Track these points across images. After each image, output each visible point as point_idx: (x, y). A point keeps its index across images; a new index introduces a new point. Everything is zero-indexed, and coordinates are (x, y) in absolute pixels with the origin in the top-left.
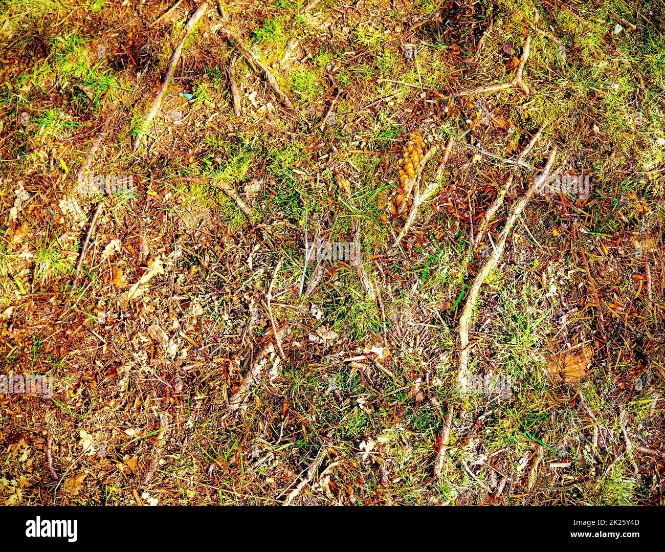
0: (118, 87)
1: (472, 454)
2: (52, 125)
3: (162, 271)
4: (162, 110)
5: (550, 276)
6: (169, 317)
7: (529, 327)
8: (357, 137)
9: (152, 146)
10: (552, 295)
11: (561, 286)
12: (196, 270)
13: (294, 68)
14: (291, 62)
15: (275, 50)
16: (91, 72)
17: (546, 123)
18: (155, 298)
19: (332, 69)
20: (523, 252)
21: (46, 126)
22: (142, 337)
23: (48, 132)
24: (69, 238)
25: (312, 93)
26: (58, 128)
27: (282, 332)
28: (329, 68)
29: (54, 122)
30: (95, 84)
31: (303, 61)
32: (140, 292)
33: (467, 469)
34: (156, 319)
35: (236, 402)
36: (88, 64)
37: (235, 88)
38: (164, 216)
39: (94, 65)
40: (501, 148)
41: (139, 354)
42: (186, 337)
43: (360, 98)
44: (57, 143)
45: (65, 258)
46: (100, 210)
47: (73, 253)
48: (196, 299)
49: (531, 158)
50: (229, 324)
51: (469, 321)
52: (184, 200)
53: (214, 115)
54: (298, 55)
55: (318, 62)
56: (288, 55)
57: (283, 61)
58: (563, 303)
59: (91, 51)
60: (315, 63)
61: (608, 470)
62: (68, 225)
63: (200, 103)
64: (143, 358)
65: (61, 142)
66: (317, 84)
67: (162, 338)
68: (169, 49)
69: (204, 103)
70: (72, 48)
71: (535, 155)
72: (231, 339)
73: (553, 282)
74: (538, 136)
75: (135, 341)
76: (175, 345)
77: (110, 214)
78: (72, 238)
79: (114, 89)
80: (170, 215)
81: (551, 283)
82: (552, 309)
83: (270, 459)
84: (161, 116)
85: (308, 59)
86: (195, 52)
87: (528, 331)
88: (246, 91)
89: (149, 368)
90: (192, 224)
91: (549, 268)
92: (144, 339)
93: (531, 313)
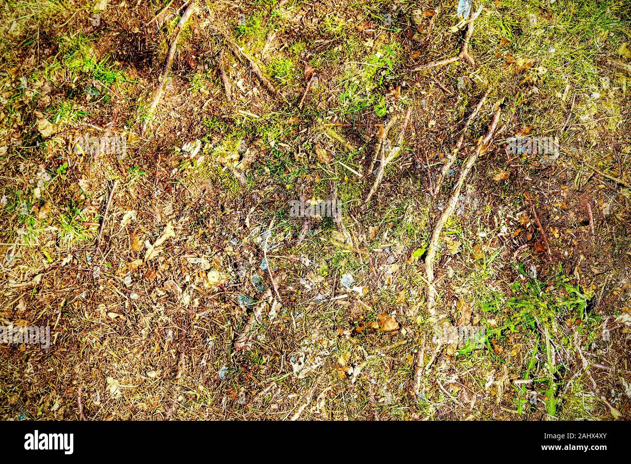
0: (123, 79)
1: (445, 374)
2: (67, 115)
3: (173, 234)
4: (164, 99)
5: (501, 218)
6: (181, 273)
7: (485, 262)
8: (330, 112)
9: (158, 130)
10: (503, 235)
11: (511, 226)
12: (203, 231)
13: (273, 57)
14: (271, 51)
15: (256, 42)
16: (98, 67)
17: (491, 89)
18: (168, 258)
19: (305, 56)
20: (476, 199)
21: (61, 116)
22: (159, 291)
23: (63, 121)
24: (90, 211)
25: (291, 77)
26: (72, 118)
27: (277, 279)
28: (303, 55)
29: (68, 112)
30: (103, 77)
31: (281, 50)
32: (156, 253)
33: (442, 387)
34: (171, 275)
35: (242, 340)
36: (94, 61)
37: (225, 77)
38: (172, 188)
39: (100, 61)
40: (452, 113)
41: (157, 306)
42: (197, 289)
43: (331, 79)
44: (73, 131)
45: (88, 229)
46: (116, 186)
47: (94, 224)
48: (204, 255)
49: (478, 119)
50: (233, 275)
51: (433, 260)
52: (189, 174)
53: (208, 101)
54: (276, 45)
55: (293, 50)
56: (267, 46)
57: (264, 51)
58: (514, 240)
59: (96, 48)
60: (291, 51)
61: (568, 385)
62: (88, 200)
63: (196, 91)
64: (160, 310)
65: (76, 129)
66: (294, 69)
67: (176, 291)
68: (166, 45)
69: (199, 91)
70: (78, 46)
71: (482, 117)
72: (236, 287)
73: (504, 224)
74: (484, 100)
75: (153, 295)
76: (188, 296)
77: (125, 189)
78: (92, 211)
79: (120, 82)
80: (177, 187)
81: (501, 225)
82: (504, 246)
83: (273, 388)
84: (163, 104)
85: (285, 48)
86: (188, 47)
87: (484, 267)
88: (234, 78)
89: (167, 317)
90: (197, 193)
91: (500, 212)
92: (161, 293)
93: (486, 251)
